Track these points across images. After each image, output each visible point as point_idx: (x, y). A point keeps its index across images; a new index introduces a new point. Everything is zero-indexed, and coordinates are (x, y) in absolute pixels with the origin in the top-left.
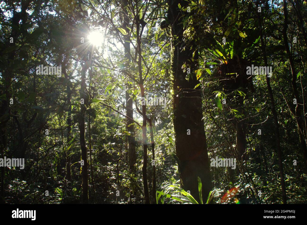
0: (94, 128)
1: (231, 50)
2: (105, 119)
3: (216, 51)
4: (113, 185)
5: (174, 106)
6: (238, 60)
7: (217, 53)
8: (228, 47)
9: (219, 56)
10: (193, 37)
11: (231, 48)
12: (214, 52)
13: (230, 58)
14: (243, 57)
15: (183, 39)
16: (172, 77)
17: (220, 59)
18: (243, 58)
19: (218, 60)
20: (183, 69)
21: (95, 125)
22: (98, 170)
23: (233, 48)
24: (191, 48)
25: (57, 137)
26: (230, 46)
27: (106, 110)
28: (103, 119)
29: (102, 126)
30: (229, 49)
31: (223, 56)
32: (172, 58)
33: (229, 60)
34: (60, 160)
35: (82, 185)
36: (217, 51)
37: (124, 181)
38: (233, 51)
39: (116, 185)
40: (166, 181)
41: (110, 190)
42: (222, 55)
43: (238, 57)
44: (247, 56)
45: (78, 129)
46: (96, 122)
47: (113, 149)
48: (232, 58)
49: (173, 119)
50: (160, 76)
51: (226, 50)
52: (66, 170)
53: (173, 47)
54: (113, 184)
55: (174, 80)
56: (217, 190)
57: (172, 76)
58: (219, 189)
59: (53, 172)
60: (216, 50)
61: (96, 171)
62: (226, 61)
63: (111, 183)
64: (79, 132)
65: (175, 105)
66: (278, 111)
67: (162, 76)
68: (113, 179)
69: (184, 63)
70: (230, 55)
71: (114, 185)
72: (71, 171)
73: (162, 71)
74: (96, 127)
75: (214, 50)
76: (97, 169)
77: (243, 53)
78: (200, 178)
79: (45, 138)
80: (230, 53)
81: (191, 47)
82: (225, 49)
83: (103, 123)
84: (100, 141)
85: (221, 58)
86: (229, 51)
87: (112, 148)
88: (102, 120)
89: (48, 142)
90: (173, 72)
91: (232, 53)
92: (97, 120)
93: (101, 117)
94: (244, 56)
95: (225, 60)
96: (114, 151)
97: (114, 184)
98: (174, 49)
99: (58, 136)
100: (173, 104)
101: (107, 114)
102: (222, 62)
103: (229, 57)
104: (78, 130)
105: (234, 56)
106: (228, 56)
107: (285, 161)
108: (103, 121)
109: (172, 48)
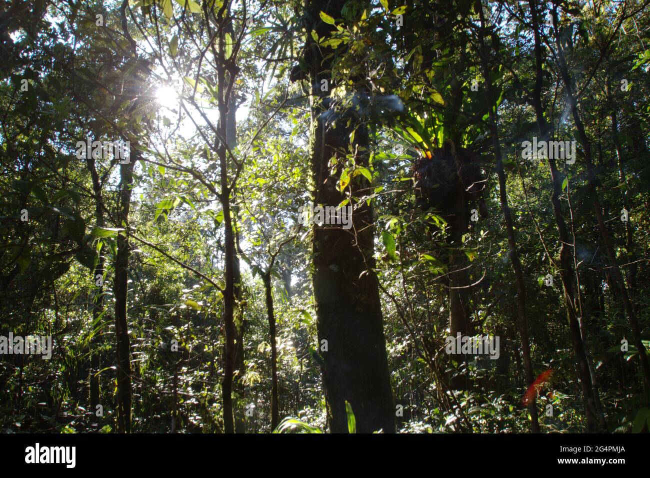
0: (155, 292)
1: (438, 129)
2: (179, 272)
3: (407, 131)
4: (193, 418)
5: (314, 245)
6: (453, 151)
7: (409, 135)
8: (433, 124)
9: (414, 142)
10: (351, 100)
11: (439, 126)
12: (404, 133)
13: (438, 146)
14: (464, 144)
15: (330, 104)
16: (311, 184)
17: (416, 147)
18: (465, 147)
19: (413, 149)
20: (331, 167)
21: (157, 285)
22: (158, 385)
23: (442, 125)
24: (348, 123)
25: (72, 311)
26: (437, 122)
27: (182, 251)
28: (175, 272)
29: (173, 287)
30: (436, 127)
31: (422, 143)
32: (312, 143)
33: (436, 151)
34: (76, 363)
35: (117, 419)
36: (411, 131)
37: (215, 407)
38: (444, 132)
39: (198, 417)
40: (307, 407)
41: (184, 428)
42: (420, 139)
43: (453, 145)
44: (471, 142)
45: (111, 294)
46: (161, 278)
47: (195, 338)
48: (440, 146)
49: (310, 273)
50: (291, 180)
51: (429, 129)
52: (88, 384)
53: (314, 121)
54: (191, 416)
55: (316, 190)
56: (416, 425)
57: (311, 182)
58: (421, 423)
59: (59, 390)
60: (407, 128)
61: (154, 386)
62: (429, 153)
63: (188, 414)
64: (114, 300)
65: (316, 244)
66: (536, 257)
67: (295, 182)
68: (193, 404)
69: (334, 154)
70: (436, 140)
71: (195, 417)
72: (100, 386)
73: (294, 171)
74: (159, 290)
75: (404, 128)
76: (155, 382)
77: (465, 137)
78: (349, 404)
79: (44, 314)
80: (437, 135)
81: (347, 121)
82: (426, 128)
83: (176, 281)
84: (165, 320)
85: (420, 145)
86: (435, 131)
87: (193, 336)
88: (174, 275)
89: (49, 323)
90: (313, 173)
91: (440, 136)
92: (162, 275)
93: (172, 269)
94: (466, 142)
95: (427, 150)
96: (197, 341)
97: (195, 414)
98: (316, 124)
99: (75, 310)
100: (312, 241)
101: (185, 262)
102: (421, 154)
103: (435, 145)
104: (112, 297)
105: (445, 143)
106: (433, 143)
107: (551, 361)
108: (175, 277)
109: (312, 122)
